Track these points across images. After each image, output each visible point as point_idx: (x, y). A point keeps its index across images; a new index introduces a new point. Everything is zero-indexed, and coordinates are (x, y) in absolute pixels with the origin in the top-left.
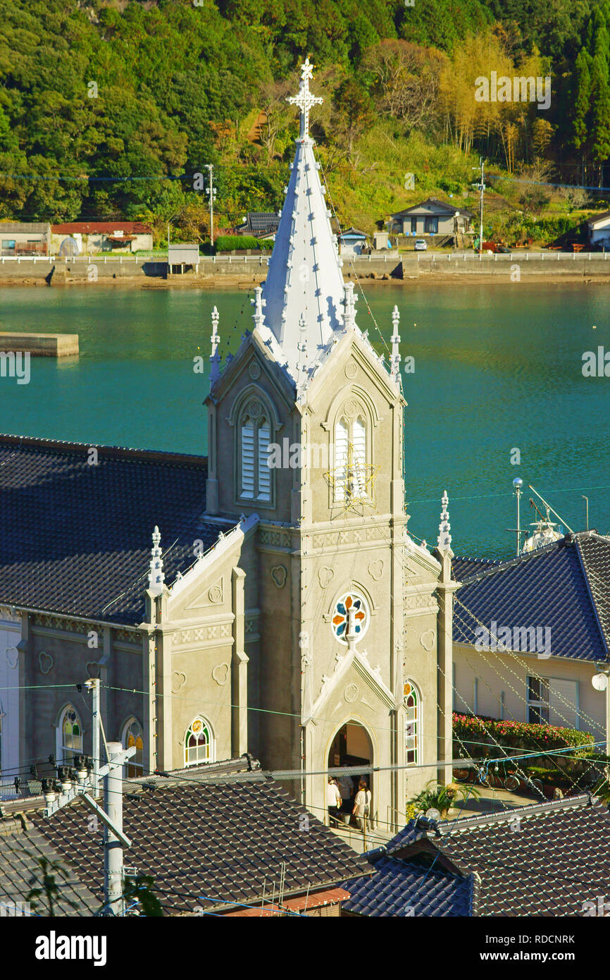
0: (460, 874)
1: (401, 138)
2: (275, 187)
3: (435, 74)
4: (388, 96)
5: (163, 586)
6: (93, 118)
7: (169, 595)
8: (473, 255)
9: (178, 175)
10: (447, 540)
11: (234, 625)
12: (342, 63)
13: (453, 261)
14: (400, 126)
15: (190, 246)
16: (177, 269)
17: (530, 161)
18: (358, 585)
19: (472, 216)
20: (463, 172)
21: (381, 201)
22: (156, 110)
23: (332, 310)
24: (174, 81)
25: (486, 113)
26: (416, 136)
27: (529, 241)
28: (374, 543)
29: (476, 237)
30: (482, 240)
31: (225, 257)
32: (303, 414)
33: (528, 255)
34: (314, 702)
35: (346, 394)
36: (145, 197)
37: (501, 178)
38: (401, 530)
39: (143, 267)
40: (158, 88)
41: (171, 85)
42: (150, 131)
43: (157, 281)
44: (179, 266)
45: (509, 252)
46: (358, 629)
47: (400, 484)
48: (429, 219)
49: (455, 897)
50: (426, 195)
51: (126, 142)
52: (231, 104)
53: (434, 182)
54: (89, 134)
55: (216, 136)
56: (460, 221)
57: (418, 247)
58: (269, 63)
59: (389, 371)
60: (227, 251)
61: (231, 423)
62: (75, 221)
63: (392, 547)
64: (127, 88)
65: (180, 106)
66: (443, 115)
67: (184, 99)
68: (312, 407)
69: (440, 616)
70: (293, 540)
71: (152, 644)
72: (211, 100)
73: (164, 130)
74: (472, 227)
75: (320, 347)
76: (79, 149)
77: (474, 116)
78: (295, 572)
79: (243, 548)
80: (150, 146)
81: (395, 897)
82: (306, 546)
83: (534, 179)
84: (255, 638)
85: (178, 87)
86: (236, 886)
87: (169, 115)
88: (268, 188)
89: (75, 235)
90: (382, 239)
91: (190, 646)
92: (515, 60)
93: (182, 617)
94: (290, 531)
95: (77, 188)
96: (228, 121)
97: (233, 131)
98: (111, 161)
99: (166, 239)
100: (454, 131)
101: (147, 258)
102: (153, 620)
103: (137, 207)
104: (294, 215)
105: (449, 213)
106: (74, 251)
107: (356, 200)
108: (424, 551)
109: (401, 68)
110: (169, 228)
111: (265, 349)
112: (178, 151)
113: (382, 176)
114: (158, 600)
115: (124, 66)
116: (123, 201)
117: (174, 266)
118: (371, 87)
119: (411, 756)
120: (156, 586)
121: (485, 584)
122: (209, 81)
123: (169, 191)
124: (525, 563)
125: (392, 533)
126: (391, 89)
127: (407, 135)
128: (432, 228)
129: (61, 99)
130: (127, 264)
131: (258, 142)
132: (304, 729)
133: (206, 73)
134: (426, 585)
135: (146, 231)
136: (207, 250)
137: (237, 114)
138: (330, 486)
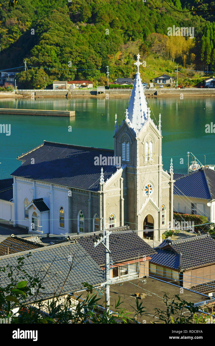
0: (177, 253)
1: (156, 59)
2: (124, 71)
3: (165, 42)
4: (153, 48)
5: (104, 182)
6: (78, 54)
7: (105, 184)
8: (175, 89)
9: (99, 69)
10: (172, 170)
11: (120, 191)
12: (141, 39)
13: (170, 91)
14: (156, 55)
15: (103, 87)
16: (99, 93)
17: (190, 64)
18: (151, 182)
19: (175, 78)
20: (172, 67)
21: (151, 75)
22: (94, 52)
23: (144, 115)
24: (99, 44)
25: (178, 52)
26: (160, 58)
27: (189, 85)
28: (154, 171)
29: (176, 84)
30: (177, 85)
31: (111, 90)
32: (138, 140)
33: (189, 89)
34: (140, 210)
35: (148, 135)
36: (91, 74)
37: (182, 69)
38: (161, 168)
39: (90, 92)
40: (94, 46)
41: (98, 45)
42: (92, 57)
43: (94, 96)
44: (100, 92)
45: (184, 88)
46: (150, 192)
47: (161, 157)
48: (164, 80)
49: (176, 259)
50: (163, 73)
51: (86, 60)
52: (113, 50)
53: (165, 70)
54: (77, 58)
55: (109, 58)
56: (172, 80)
57: (161, 87)
58: (122, 39)
59: (158, 129)
60: (112, 88)
61: (120, 142)
62: (73, 80)
63: (159, 172)
64: (87, 46)
65: (100, 51)
66: (167, 52)
67: (101, 49)
68: (140, 139)
69: (170, 189)
70: (135, 171)
71: (101, 196)
72: (108, 49)
73: (96, 57)
74: (175, 81)
75: (141, 124)
76: (74, 62)
77: (175, 53)
78: (135, 179)
79: (123, 173)
80: (92, 61)
81: (162, 259)
82: (138, 172)
83: (191, 69)
84: (126, 194)
85: (99, 46)
86: (125, 256)
87: (97, 53)
88: (122, 72)
89: (73, 84)
90: (152, 85)
91: (110, 196)
92: (186, 38)
93: (108, 189)
94: (134, 169)
95: (74, 72)
96: (112, 55)
97: (113, 57)
98: (82, 65)
99: (96, 85)
100: (170, 57)
101: (91, 90)
102: (101, 190)
103: (89, 77)
104: (135, 92)
105: (168, 78)
106: (73, 88)
107: (145, 75)
108: (166, 173)
109: (157, 40)
110: (97, 82)
111: (128, 124)
112: (99, 63)
113: (152, 68)
114: (102, 185)
115: (86, 41)
116: (85, 75)
117: (98, 92)
118: (149, 45)
119: (163, 223)
120: (102, 182)
121: (181, 180)
122: (107, 44)
123: (97, 73)
124: (191, 175)
125: (159, 169)
126: (154, 46)
127: (158, 57)
128: (164, 82)
129: (70, 49)
130: (86, 92)
131: (120, 60)
132: (138, 216)
133: (107, 42)
134: (167, 181)
135: (91, 83)
136: (107, 88)
137: (114, 52)
138: (144, 158)
